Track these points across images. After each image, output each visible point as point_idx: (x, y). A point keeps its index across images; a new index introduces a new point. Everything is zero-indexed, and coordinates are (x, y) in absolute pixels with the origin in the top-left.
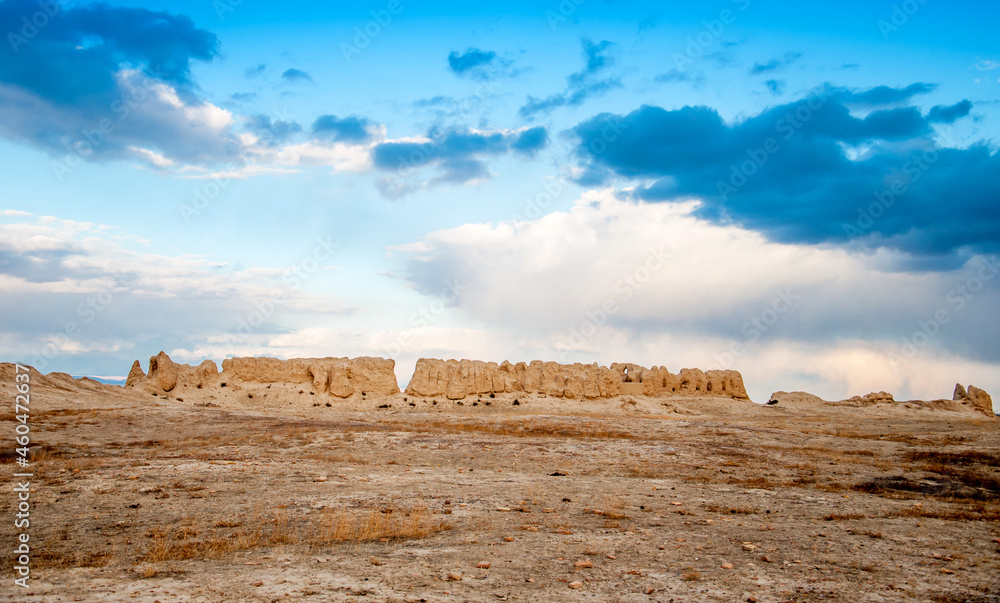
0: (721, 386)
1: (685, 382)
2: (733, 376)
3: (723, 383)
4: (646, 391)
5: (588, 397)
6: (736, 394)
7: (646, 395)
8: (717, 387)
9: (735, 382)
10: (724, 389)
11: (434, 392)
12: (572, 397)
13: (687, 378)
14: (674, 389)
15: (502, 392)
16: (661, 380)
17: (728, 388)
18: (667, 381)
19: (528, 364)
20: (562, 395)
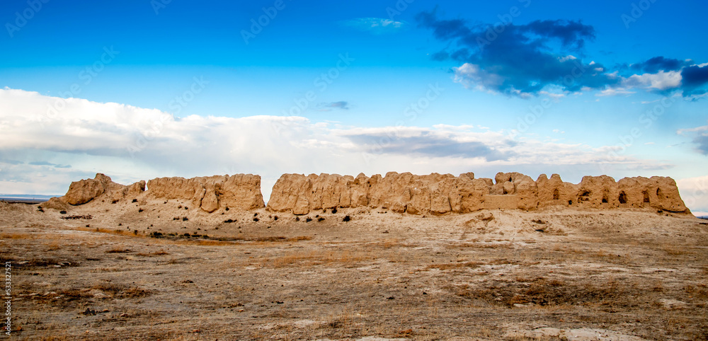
0: (641, 197)
1: (586, 193)
2: (662, 185)
3: (645, 192)
4: (521, 204)
5: (434, 213)
6: (667, 206)
7: (522, 209)
8: (634, 196)
9: (664, 191)
10: (647, 200)
11: (283, 208)
12: (415, 212)
13: (589, 188)
14: (570, 202)
15: (348, 207)
16: (550, 190)
17: (653, 198)
18: (560, 193)
19: (383, 176)
20: (405, 210)
